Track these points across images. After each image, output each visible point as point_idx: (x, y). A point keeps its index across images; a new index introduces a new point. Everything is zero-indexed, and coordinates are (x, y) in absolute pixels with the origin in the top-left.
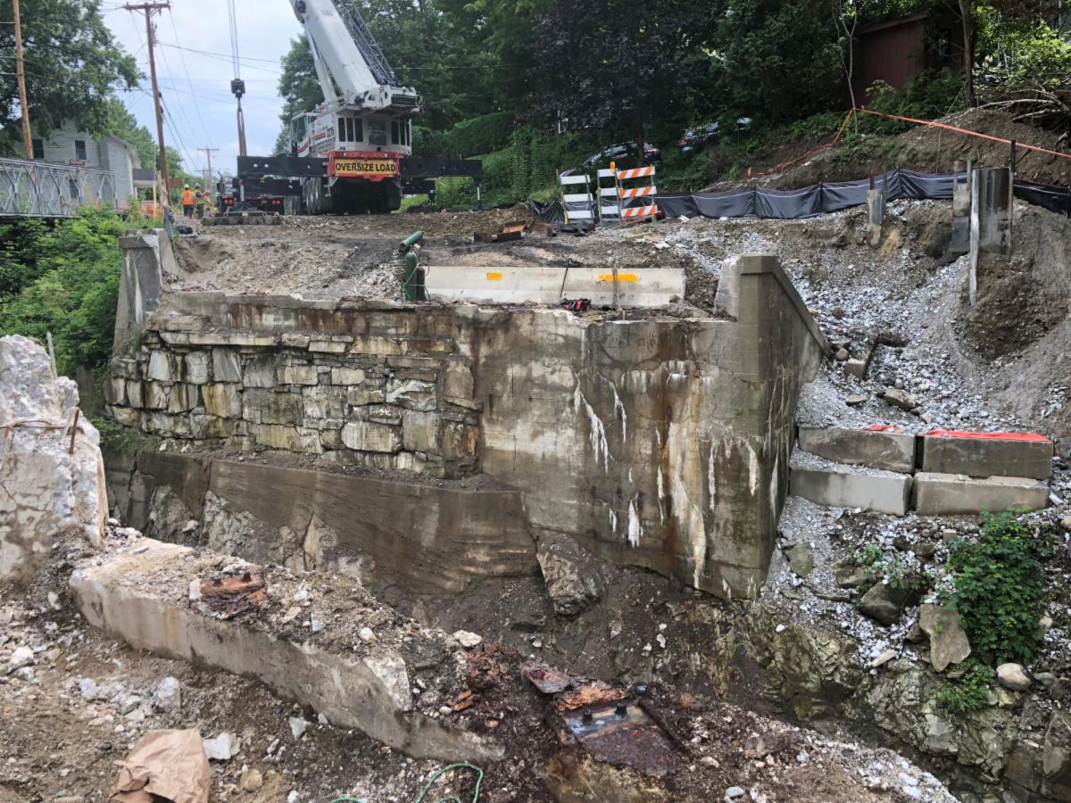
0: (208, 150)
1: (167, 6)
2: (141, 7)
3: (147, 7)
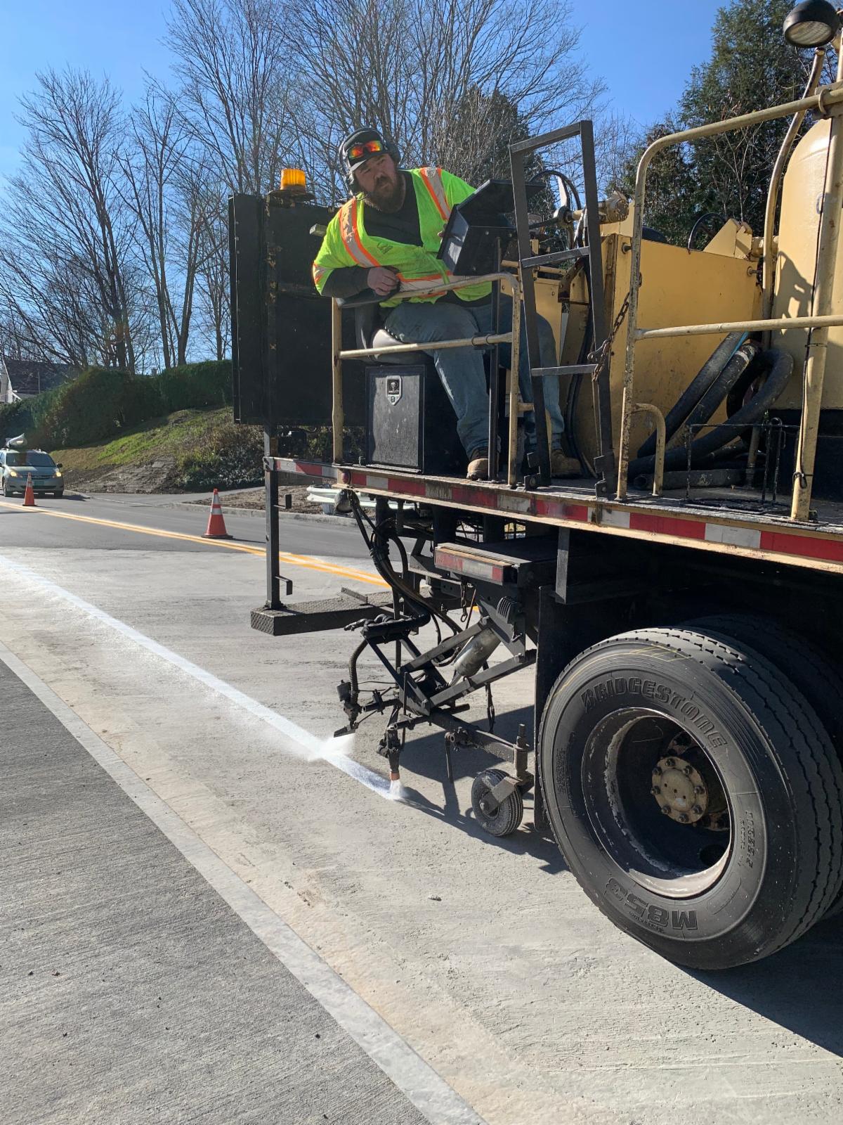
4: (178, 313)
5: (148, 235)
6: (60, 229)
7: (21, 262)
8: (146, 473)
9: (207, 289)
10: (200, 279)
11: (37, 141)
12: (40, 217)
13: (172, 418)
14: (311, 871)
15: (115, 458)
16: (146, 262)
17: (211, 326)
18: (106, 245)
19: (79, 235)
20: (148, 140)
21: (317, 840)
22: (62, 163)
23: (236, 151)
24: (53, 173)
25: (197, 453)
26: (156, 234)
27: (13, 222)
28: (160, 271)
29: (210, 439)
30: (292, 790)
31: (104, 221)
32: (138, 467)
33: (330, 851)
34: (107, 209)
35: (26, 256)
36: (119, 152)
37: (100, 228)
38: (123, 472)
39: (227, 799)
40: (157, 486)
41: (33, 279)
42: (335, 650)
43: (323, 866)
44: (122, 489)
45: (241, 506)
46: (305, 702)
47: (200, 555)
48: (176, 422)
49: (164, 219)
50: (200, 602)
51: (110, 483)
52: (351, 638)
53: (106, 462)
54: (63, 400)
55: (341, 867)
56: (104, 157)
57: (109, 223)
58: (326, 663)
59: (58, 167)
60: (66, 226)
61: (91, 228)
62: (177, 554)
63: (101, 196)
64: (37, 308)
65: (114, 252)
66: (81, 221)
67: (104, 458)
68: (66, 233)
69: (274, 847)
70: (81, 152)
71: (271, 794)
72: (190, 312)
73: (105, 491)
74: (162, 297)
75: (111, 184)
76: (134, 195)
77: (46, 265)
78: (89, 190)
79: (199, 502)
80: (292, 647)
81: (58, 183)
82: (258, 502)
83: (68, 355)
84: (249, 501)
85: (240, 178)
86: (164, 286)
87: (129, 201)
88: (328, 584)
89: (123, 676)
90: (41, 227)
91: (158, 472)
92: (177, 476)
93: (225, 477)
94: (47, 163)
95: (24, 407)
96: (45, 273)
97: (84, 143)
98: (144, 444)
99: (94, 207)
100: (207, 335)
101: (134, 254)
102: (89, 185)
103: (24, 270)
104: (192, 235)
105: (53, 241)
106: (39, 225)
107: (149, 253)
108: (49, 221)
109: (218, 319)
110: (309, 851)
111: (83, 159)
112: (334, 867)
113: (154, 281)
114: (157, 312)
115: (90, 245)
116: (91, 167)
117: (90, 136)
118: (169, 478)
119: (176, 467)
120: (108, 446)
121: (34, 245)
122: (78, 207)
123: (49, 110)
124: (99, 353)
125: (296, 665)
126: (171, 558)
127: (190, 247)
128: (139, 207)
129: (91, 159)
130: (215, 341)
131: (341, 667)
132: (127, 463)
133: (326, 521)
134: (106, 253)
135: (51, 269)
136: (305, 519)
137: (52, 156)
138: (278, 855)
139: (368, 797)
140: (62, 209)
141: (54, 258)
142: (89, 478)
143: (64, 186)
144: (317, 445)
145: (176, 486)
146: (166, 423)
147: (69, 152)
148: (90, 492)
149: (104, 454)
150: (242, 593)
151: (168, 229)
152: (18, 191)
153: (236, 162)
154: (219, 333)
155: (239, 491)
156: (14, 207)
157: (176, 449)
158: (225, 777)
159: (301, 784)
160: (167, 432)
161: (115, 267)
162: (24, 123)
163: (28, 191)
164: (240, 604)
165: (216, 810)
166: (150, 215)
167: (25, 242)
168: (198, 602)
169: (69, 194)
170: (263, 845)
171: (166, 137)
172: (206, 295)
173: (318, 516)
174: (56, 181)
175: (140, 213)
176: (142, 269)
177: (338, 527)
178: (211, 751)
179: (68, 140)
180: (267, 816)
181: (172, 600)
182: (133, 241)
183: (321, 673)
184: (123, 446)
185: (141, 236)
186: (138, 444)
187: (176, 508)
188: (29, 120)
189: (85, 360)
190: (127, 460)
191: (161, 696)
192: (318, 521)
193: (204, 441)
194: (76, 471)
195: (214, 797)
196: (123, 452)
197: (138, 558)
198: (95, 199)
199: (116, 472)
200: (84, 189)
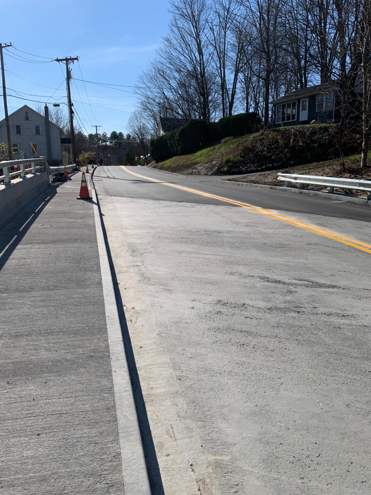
0: (96, 126)
1: (76, 59)
2: (64, 60)
3: (67, 60)
4: (230, 92)
5: (219, 57)
6: (182, 58)
7: (167, 74)
8: (209, 166)
9: (243, 80)
10: (241, 76)
11: (175, 19)
12: (175, 54)
13: (223, 141)
14: (211, 458)
15: (197, 160)
16: (217, 70)
17: (244, 98)
18: (200, 64)
19: (190, 60)
20: (221, 12)
21: (223, 426)
22: (184, 28)
23: (259, 8)
24: (181, 33)
25: (231, 157)
26: (222, 56)
27: (164, 57)
28: (223, 74)
29: (238, 150)
30: (219, 375)
31: (201, 53)
32: (206, 163)
33: (230, 440)
34: (202, 47)
35: (168, 72)
36: (208, 19)
37: (199, 56)
38: (200, 166)
39: (178, 373)
40: (213, 172)
41: (171, 82)
42: (270, 270)
43: (221, 455)
44: (199, 174)
45: (247, 182)
46: (244, 304)
47: (218, 207)
48: (224, 143)
49: (226, 48)
50: (209, 232)
51: (195, 171)
52: (282, 263)
53: (193, 161)
54: (179, 134)
55: (234, 460)
56: (202, 22)
57: (202, 53)
58: (263, 278)
59: (183, 30)
60: (185, 57)
61: (195, 57)
62: (208, 206)
63: (200, 41)
64: (172, 94)
65: (204, 67)
66: (191, 54)
67: (193, 160)
68: (184, 60)
69: (193, 425)
70: (192, 21)
71: (206, 375)
72: (235, 92)
73: (192, 174)
74: (223, 85)
75: (204, 35)
76: (213, 38)
77: (177, 75)
78: (195, 39)
79: (229, 180)
80: (247, 265)
81: (183, 37)
82: (255, 180)
83: (183, 114)
84: (251, 179)
85: (260, 21)
86: (225, 81)
87: (211, 42)
88: (276, 227)
89: (157, 273)
90: (176, 58)
91: (214, 166)
92: (222, 167)
93: (243, 168)
94: (178, 28)
95: (165, 138)
96: (175, 78)
97: (194, 16)
98: (210, 153)
99: (196, 46)
100: (242, 102)
101: (212, 67)
102: (195, 37)
103: (167, 78)
104: (238, 55)
105: (179, 64)
106: (174, 58)
107: (218, 65)
108: (178, 55)
109: (248, 94)
110: (215, 435)
111: (193, 24)
112: (228, 458)
113: (220, 78)
114: (221, 93)
115: (194, 64)
116: (196, 28)
117: (196, 13)
118: (218, 169)
119: (222, 163)
120: (196, 154)
121: (172, 67)
122: (190, 48)
123: (180, 3)
124: (197, 113)
125: (246, 277)
126: (205, 208)
127: (237, 61)
128: (216, 44)
129: (196, 24)
130: (245, 104)
131: (272, 282)
132: (202, 162)
133: (285, 190)
134: (200, 67)
135: (178, 77)
136: (275, 189)
137: (180, 25)
138: (194, 433)
139: (267, 393)
140: (184, 49)
141: (179, 71)
142: (186, 168)
143: (185, 38)
144: (287, 152)
145: (221, 172)
146: (220, 143)
147: (187, 22)
148: (186, 174)
149: (194, 158)
150: (230, 229)
151: (228, 53)
152: (166, 43)
153: (258, 14)
154: (247, 100)
155: (248, 175)
156: (164, 50)
157: (222, 155)
158: (183, 354)
159: (226, 370)
160: (220, 148)
161: (204, 73)
162: (170, 11)
163: (170, 42)
164: (227, 235)
165: (169, 381)
166: (220, 47)
167: (169, 66)
168: (208, 232)
169: (187, 42)
170: (188, 421)
171: (229, 9)
172: (243, 84)
173: (282, 188)
174: (182, 37)
175: (216, 47)
176: (215, 73)
177: (291, 193)
178: (181, 332)
179: (187, 16)
180: (197, 394)
181: (196, 231)
182: (212, 60)
183: (258, 285)
184: (202, 154)
185: (216, 58)
186: (208, 153)
187: (218, 182)
188: (172, 9)
189: (190, 116)
190: (202, 160)
191: (170, 288)
192: (282, 190)
193: (235, 151)
194: (182, 165)
195: (171, 370)
196: (201, 157)
197: (190, 207)
198: (197, 43)
199: (197, 165)
200: (193, 39)
